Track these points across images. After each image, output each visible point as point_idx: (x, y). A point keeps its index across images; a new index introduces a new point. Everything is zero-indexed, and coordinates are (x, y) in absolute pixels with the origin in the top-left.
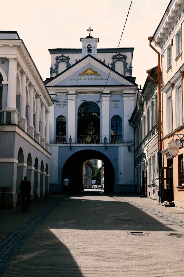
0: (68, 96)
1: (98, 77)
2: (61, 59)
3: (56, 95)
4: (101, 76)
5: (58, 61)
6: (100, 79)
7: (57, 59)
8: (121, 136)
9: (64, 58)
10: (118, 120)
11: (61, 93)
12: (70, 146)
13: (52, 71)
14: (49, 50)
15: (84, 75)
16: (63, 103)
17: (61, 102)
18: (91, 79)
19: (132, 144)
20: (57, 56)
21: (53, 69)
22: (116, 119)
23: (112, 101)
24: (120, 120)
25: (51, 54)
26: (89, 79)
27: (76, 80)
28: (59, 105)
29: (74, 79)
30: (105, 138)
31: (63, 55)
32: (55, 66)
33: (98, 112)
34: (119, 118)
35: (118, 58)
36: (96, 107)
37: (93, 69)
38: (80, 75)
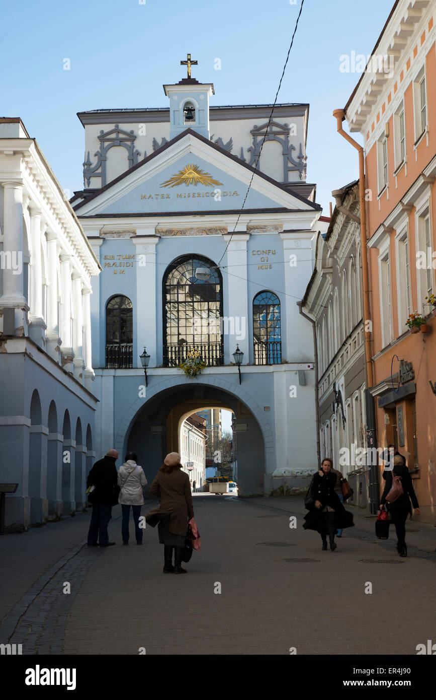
0: (135, 240)
1: (216, 189)
2: (112, 140)
3: (104, 239)
4: (222, 184)
5: (106, 144)
7: (103, 138)
8: (279, 344)
9: (121, 136)
10: (270, 303)
11: (115, 233)
12: (144, 374)
13: (89, 173)
14: (78, 114)
15: (178, 184)
16: (122, 261)
17: (116, 257)
18: (196, 195)
19: (309, 366)
20: (102, 132)
21: (93, 166)
22: (266, 300)
23: (254, 253)
24: (276, 302)
25: (86, 126)
26: (191, 195)
27: (155, 197)
28: (111, 265)
29: (150, 196)
30: (238, 352)
31: (117, 126)
32: (96, 158)
33: (218, 282)
34: (274, 297)
35: (266, 134)
36: (211, 269)
37: (199, 169)
38: (166, 184)
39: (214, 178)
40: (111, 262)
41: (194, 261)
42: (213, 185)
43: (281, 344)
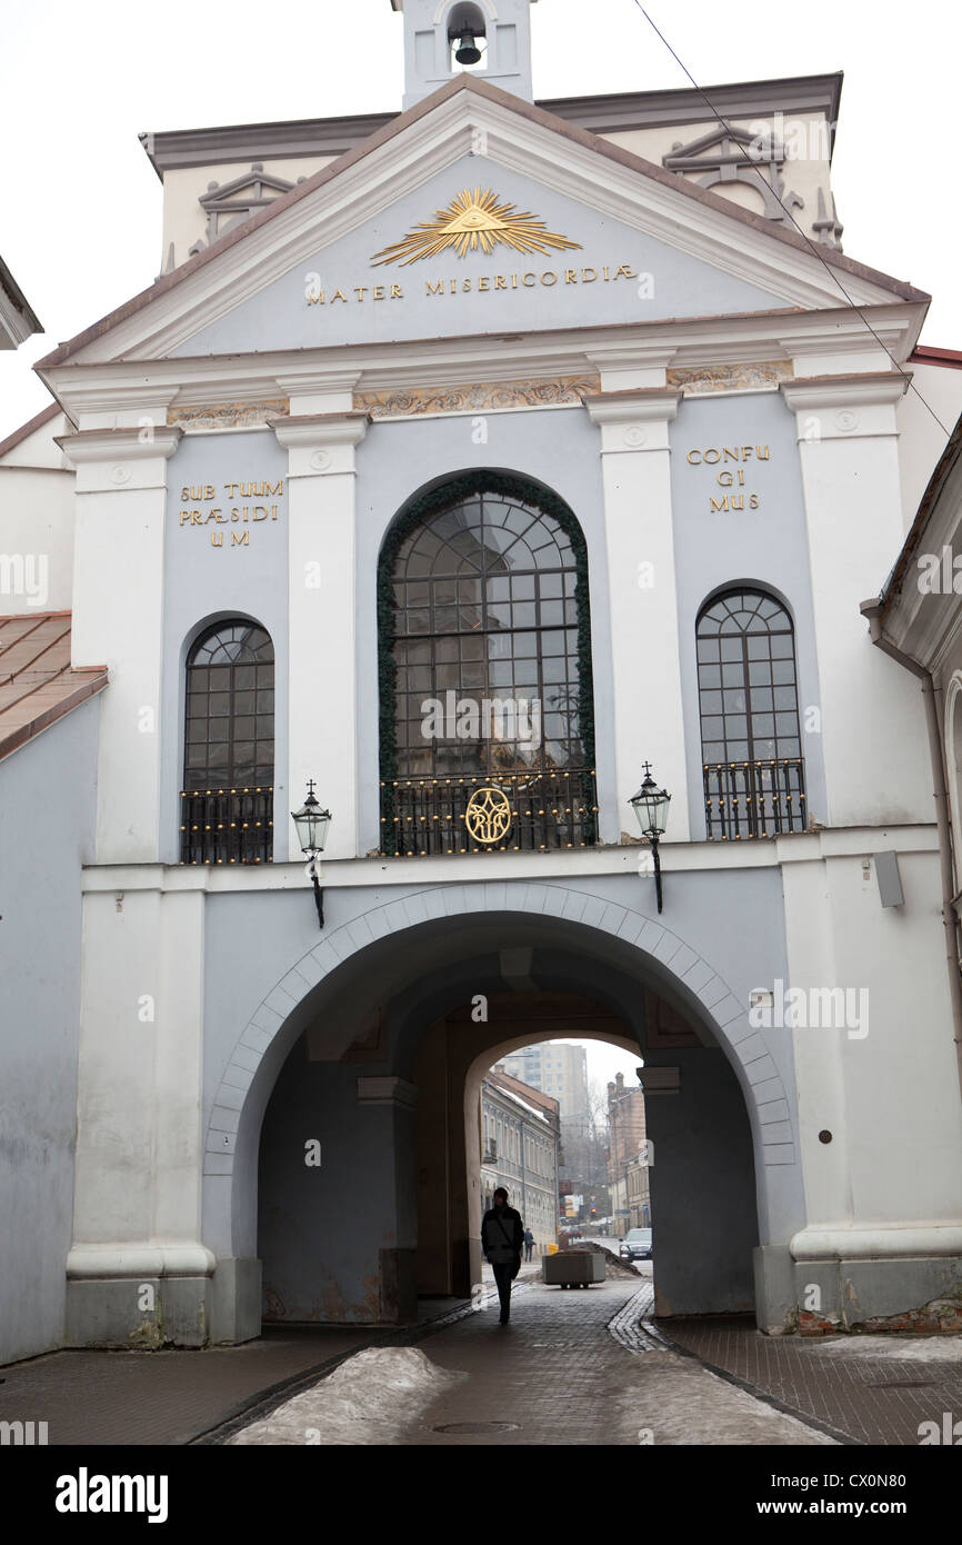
0: (283, 434)
1: (560, 262)
2: (244, 207)
3: (182, 436)
6: (572, 281)
7: (214, 202)
8: (793, 772)
9: (270, 195)
10: (758, 626)
11: (221, 413)
12: (309, 884)
14: (144, 138)
15: (429, 254)
16: (240, 502)
17: (220, 493)
18: (492, 284)
20: (213, 186)
22: (743, 619)
23: (695, 458)
24: (780, 622)
25: (166, 174)
26: (475, 285)
27: (353, 297)
28: (203, 520)
29: (338, 296)
30: (649, 791)
31: (261, 169)
33: (570, 559)
34: (768, 607)
35: (713, 166)
36: (546, 519)
37: (502, 202)
38: (391, 254)
39: (553, 229)
40: (204, 509)
41: (488, 496)
42: (548, 250)
43: (800, 768)
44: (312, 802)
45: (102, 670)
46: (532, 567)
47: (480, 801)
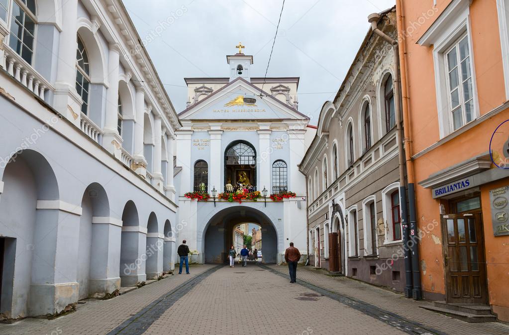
0: (210, 132)
1: (254, 108)
2: (201, 91)
3: (194, 131)
4: (256, 106)
5: (198, 93)
7: (196, 90)
9: (205, 90)
10: (282, 166)
11: (200, 128)
14: (184, 79)
15: (233, 105)
16: (203, 143)
17: (200, 141)
18: (243, 111)
19: (303, 199)
20: (196, 88)
21: (191, 103)
22: (279, 165)
23: (273, 140)
24: (285, 166)
25: (188, 84)
26: (240, 111)
27: (221, 111)
28: (197, 145)
29: (218, 111)
30: (264, 190)
31: (204, 85)
32: (193, 100)
33: (254, 155)
34: (284, 163)
35: (278, 91)
36: (250, 148)
38: (227, 105)
40: (197, 143)
41: (241, 144)
42: (252, 106)
43: (287, 187)
44: (214, 189)
45: (181, 167)
46: (248, 155)
47: (239, 189)
